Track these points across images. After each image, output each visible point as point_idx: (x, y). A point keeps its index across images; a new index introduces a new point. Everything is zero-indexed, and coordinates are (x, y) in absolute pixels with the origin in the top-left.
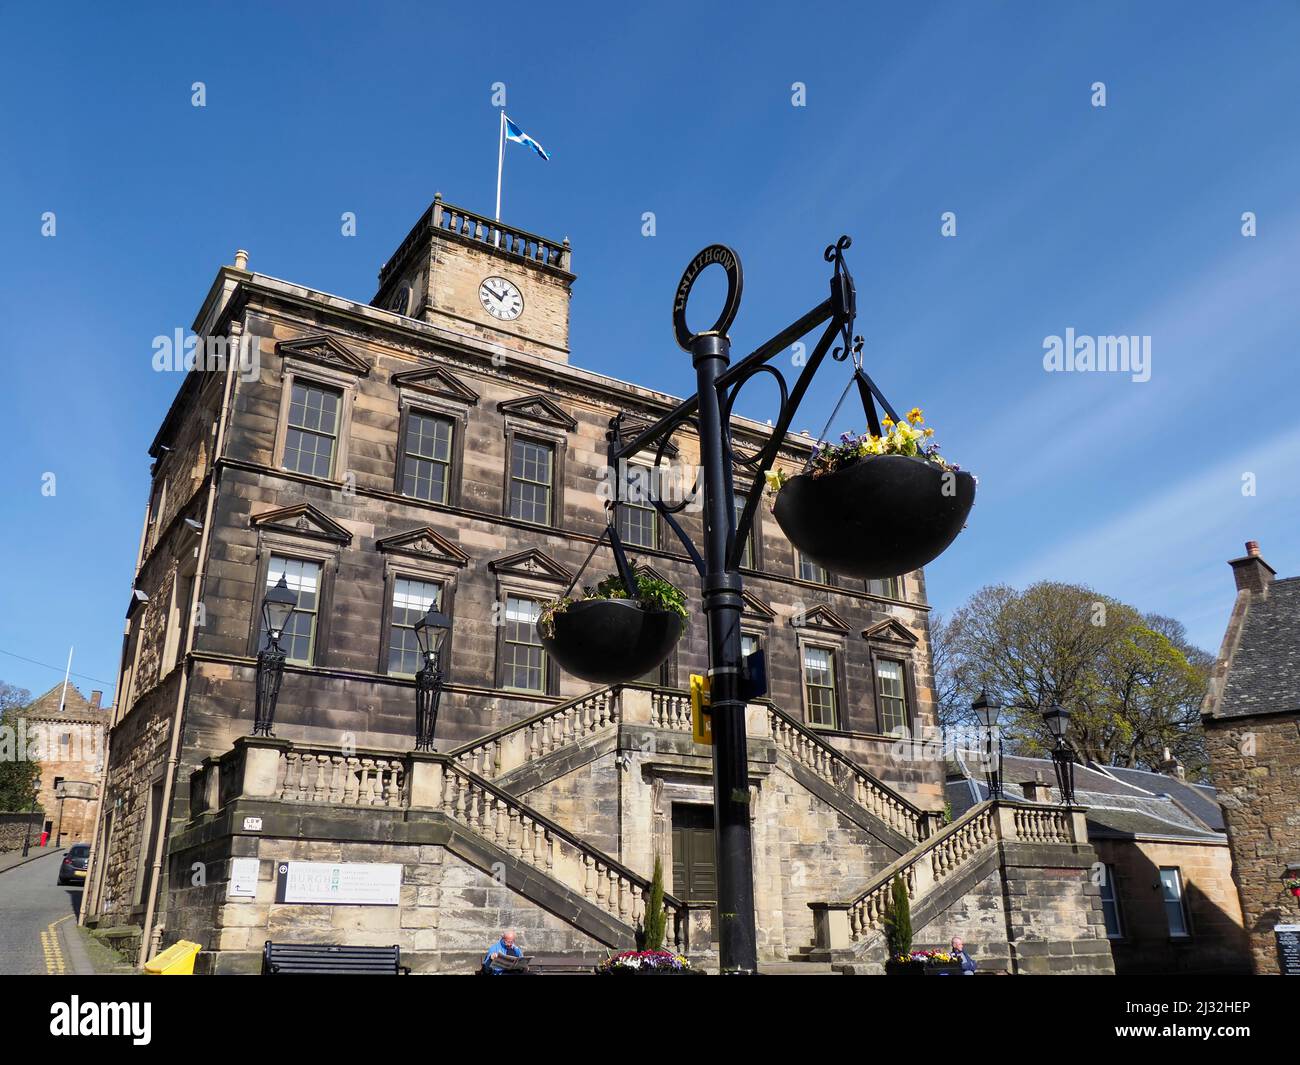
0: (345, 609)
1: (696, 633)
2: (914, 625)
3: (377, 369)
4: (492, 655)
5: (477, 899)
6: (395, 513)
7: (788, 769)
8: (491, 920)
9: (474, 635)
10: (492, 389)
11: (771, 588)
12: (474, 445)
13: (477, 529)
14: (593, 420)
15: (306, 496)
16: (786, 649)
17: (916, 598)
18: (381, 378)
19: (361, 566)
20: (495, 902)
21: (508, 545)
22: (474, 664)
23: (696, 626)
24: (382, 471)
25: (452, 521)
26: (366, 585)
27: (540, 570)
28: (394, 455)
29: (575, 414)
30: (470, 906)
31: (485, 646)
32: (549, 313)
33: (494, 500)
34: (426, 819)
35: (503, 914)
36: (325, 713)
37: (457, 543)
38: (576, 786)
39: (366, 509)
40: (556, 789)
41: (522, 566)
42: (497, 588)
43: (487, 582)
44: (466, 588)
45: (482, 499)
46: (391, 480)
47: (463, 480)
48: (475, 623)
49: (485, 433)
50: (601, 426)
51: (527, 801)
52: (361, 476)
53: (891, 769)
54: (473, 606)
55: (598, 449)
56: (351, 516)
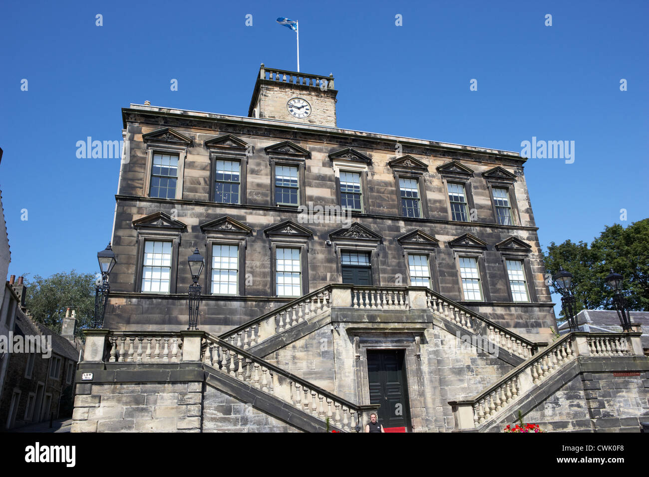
1: (390, 256)
2: (528, 239)
3: (197, 141)
4: (269, 279)
5: (226, 410)
6: (210, 212)
7: (442, 325)
8: (235, 422)
9: (258, 270)
10: (261, 143)
11: (435, 227)
12: (253, 172)
13: (256, 214)
14: (320, 151)
15: (162, 209)
16: (447, 259)
17: (528, 224)
18: (200, 145)
19: (193, 240)
20: (237, 411)
21: (275, 221)
22: (259, 285)
23: (390, 252)
24: (202, 191)
25: (242, 212)
28: (208, 182)
29: (310, 148)
30: (220, 415)
31: (264, 275)
32: (325, 111)
33: (265, 198)
34: (191, 367)
35: (242, 418)
36: (176, 317)
37: (245, 223)
38: (306, 345)
39: (194, 211)
40: (294, 347)
41: (283, 231)
42: (270, 244)
43: (264, 241)
44: (252, 246)
45: (259, 198)
46: (207, 195)
47: (247, 190)
48: (258, 263)
49: (259, 164)
50: (326, 152)
51: (277, 355)
52: (191, 195)
53: (521, 321)
54: (256, 255)
55: (324, 165)
56: (186, 215)
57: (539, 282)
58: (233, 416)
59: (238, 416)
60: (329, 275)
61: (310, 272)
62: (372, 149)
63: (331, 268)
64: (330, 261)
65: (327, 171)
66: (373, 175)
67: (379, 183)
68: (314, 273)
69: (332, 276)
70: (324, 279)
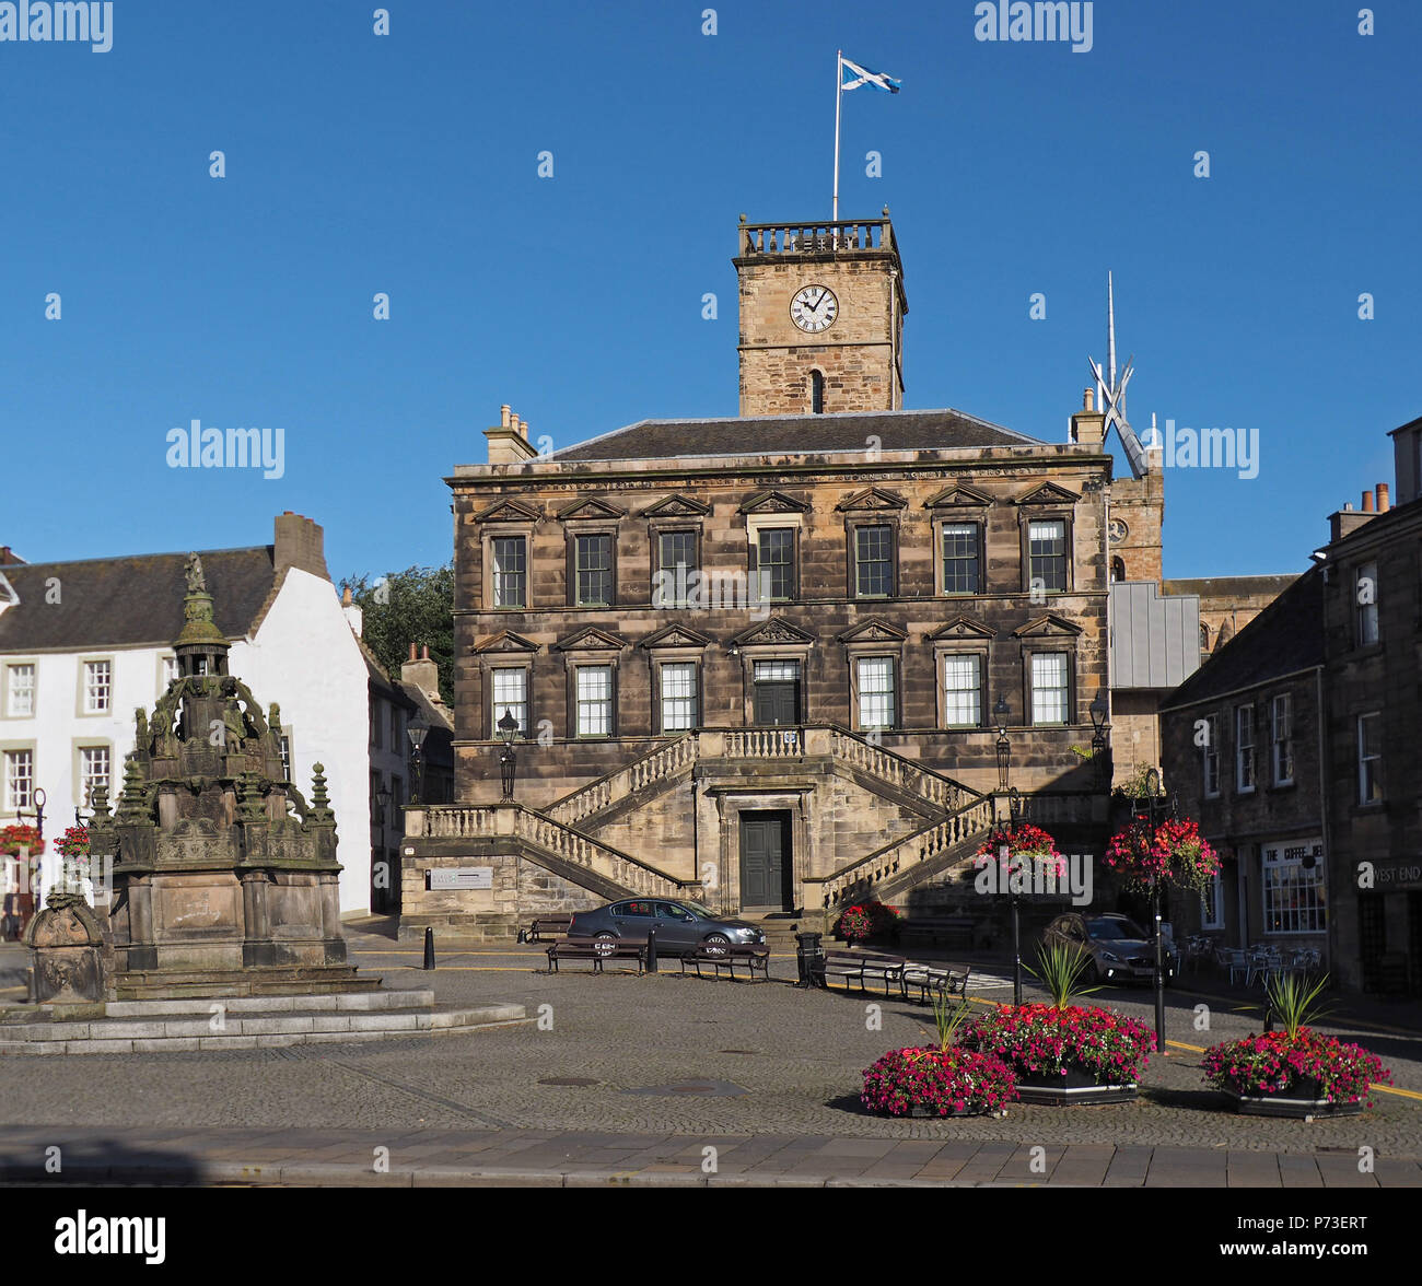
0: (542, 698)
1: (827, 665)
2: (1085, 613)
3: (547, 511)
4: (649, 708)
5: (544, 884)
6: (571, 621)
8: (552, 895)
10: (638, 500)
11: (909, 609)
12: (627, 552)
13: (633, 618)
14: (727, 500)
15: (507, 625)
16: (923, 662)
17: (1091, 585)
19: (550, 665)
20: (553, 885)
21: (658, 626)
22: (637, 721)
23: (827, 659)
24: (558, 591)
25: (611, 617)
26: (555, 678)
27: (685, 640)
28: (565, 575)
29: (712, 499)
30: (538, 888)
31: (643, 705)
32: (868, 305)
33: (644, 593)
34: (504, 842)
35: (559, 892)
37: (618, 633)
38: (665, 806)
39: (550, 623)
40: (650, 809)
41: (669, 640)
42: (650, 661)
43: (643, 658)
44: (627, 666)
45: (635, 593)
46: (564, 597)
47: (619, 583)
48: (636, 691)
49: (634, 539)
50: (737, 503)
51: (629, 819)
52: (544, 598)
53: (1040, 755)
54: (634, 678)
55: (733, 525)
56: (539, 630)
57: (1089, 690)
58: (549, 889)
59: (555, 889)
60: (733, 700)
61: (706, 697)
62: (812, 484)
63: (737, 689)
64: (734, 679)
65: (736, 536)
66: (811, 531)
67: (820, 545)
68: (712, 698)
69: (737, 701)
70: (726, 706)
